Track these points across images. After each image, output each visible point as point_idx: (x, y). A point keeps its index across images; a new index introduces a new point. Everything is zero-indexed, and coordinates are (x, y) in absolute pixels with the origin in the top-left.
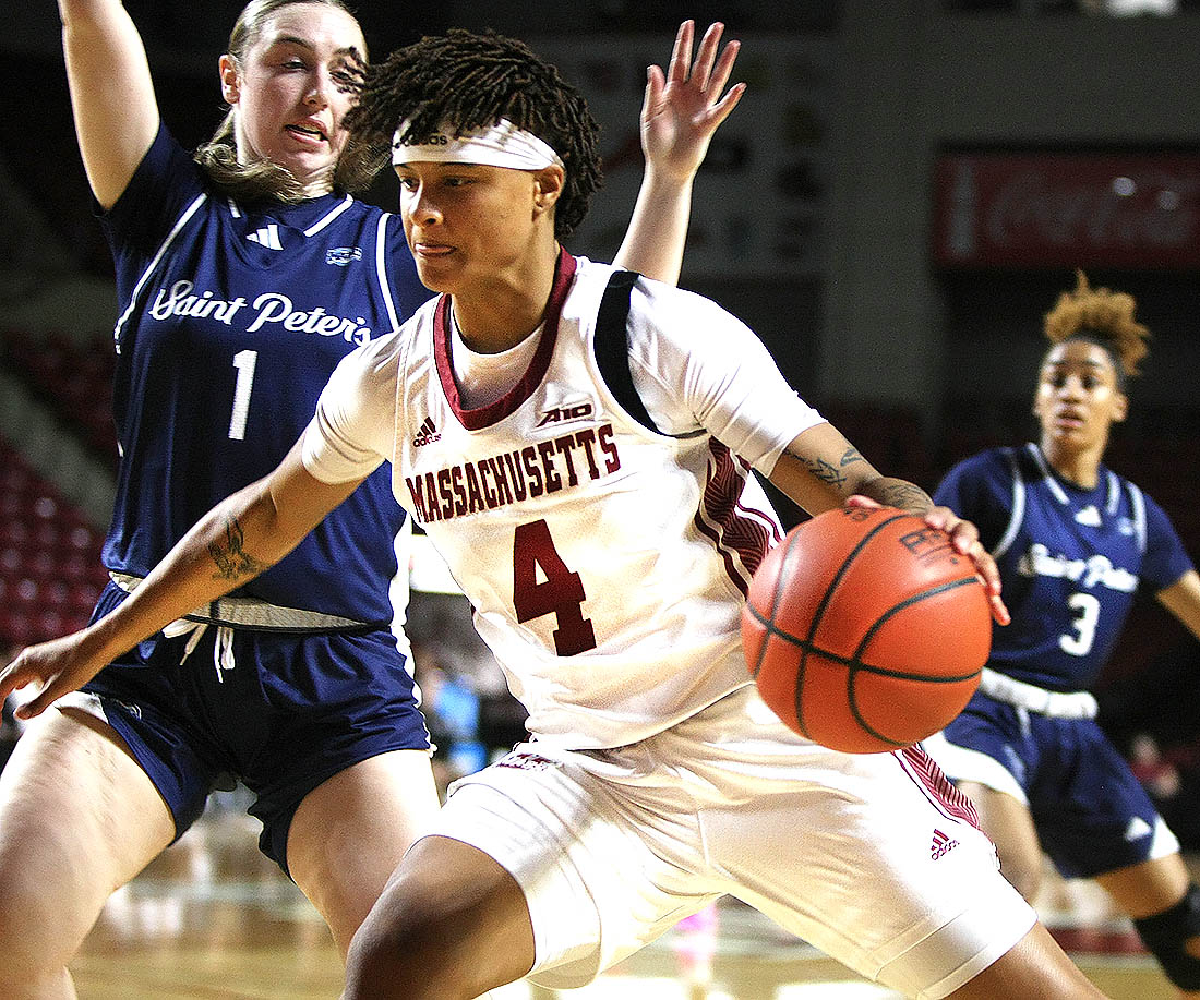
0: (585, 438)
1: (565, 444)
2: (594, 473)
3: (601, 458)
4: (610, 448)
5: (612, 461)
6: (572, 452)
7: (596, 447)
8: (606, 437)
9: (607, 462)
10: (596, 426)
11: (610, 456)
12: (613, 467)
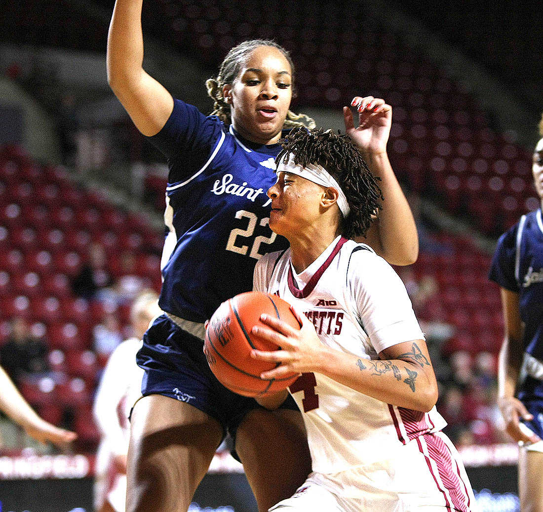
0: (332, 315)
1: (323, 314)
2: (329, 331)
3: (334, 326)
4: (339, 324)
5: (338, 330)
6: (324, 319)
7: (334, 321)
8: (340, 318)
9: (336, 329)
10: (337, 312)
11: (338, 327)
12: (337, 332)
